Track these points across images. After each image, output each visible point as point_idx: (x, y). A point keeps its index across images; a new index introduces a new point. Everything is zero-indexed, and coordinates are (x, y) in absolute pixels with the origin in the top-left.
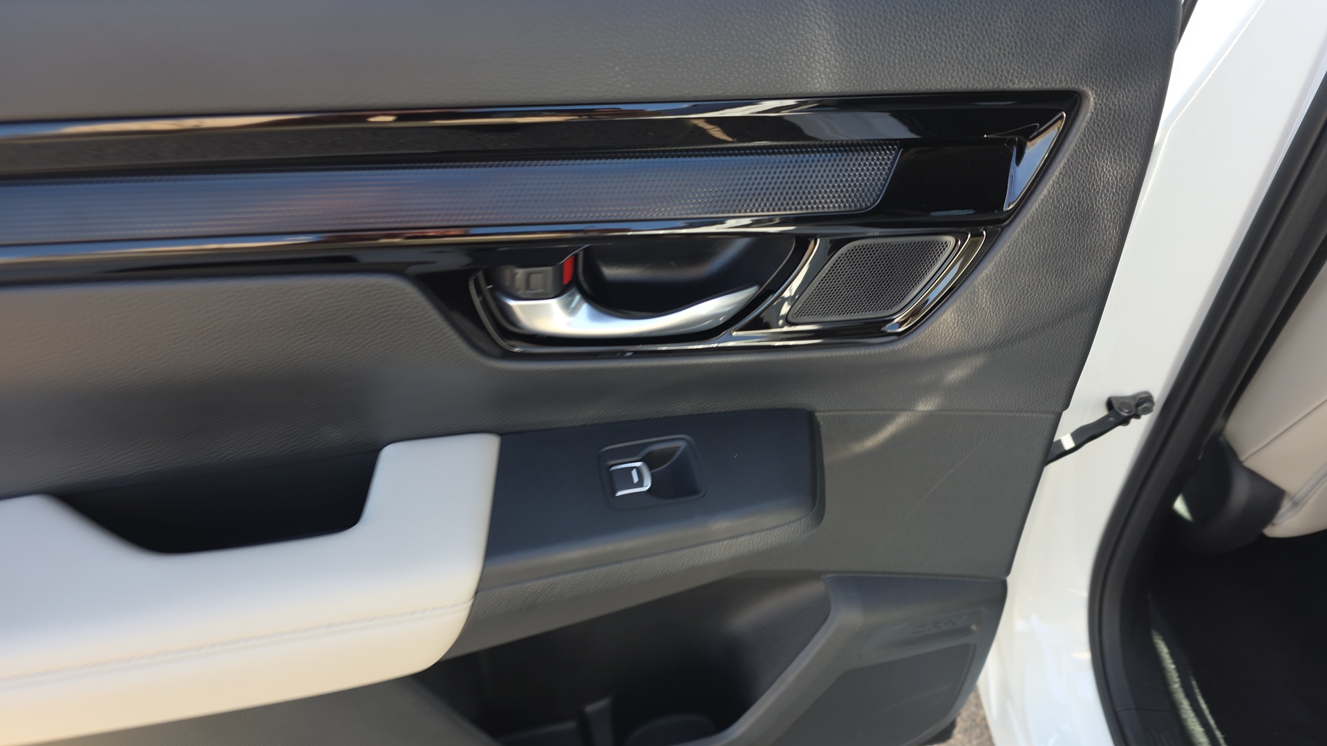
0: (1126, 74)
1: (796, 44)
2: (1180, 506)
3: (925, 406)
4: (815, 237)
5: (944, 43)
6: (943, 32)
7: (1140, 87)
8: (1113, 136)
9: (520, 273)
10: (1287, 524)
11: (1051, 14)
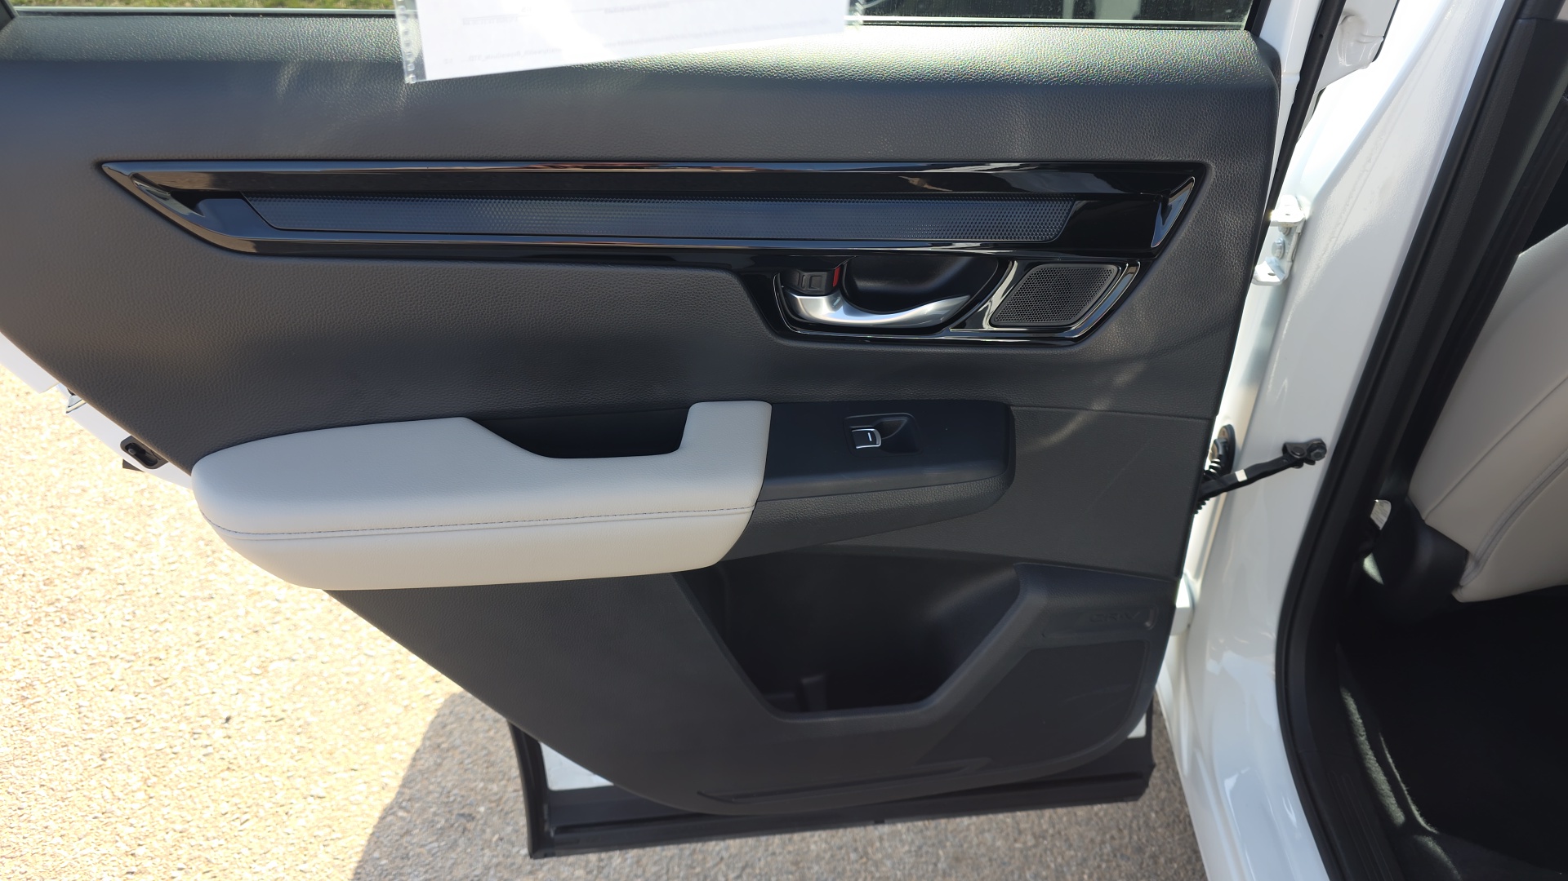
0: (1238, 152)
1: (1002, 127)
2: (1369, 565)
3: (1100, 405)
4: (1013, 259)
5: (1104, 129)
6: (1103, 121)
7: (1249, 161)
8: (1232, 196)
9: (806, 275)
10: (1474, 587)
11: (1180, 111)
